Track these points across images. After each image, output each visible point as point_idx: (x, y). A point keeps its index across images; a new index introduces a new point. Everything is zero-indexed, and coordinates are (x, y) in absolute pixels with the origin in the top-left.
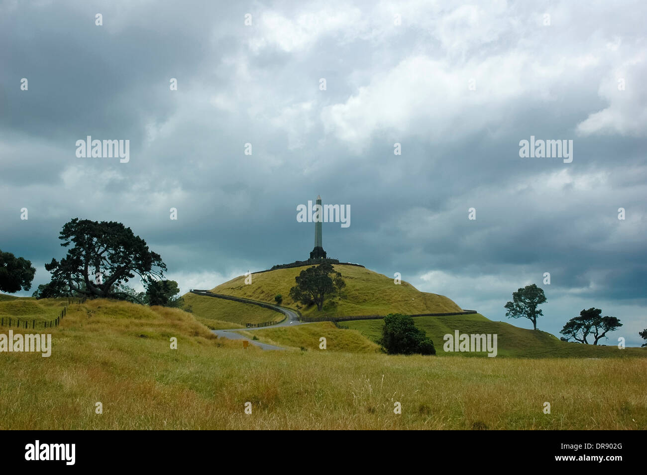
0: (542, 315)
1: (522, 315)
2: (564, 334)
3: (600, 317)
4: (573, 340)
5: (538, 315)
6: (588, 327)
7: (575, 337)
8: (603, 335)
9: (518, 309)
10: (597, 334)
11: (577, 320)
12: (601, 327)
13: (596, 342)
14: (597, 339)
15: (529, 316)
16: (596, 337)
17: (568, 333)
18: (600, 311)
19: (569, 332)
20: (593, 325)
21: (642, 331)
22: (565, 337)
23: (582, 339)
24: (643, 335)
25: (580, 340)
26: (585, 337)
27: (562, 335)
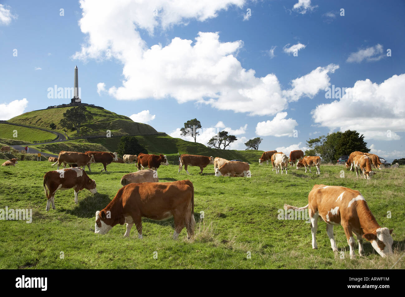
0: (199, 135)
1: (189, 135)
2: (209, 144)
3: (227, 136)
5: (197, 135)
6: (221, 141)
7: (214, 146)
8: (228, 145)
9: (187, 131)
10: (225, 144)
11: (216, 137)
12: (227, 141)
13: (224, 148)
14: (225, 146)
15: (193, 135)
18: (227, 133)
19: (212, 143)
20: (223, 139)
21: (246, 142)
22: (210, 146)
23: (218, 147)
24: (246, 144)
25: (217, 147)
26: (219, 145)
27: (208, 145)
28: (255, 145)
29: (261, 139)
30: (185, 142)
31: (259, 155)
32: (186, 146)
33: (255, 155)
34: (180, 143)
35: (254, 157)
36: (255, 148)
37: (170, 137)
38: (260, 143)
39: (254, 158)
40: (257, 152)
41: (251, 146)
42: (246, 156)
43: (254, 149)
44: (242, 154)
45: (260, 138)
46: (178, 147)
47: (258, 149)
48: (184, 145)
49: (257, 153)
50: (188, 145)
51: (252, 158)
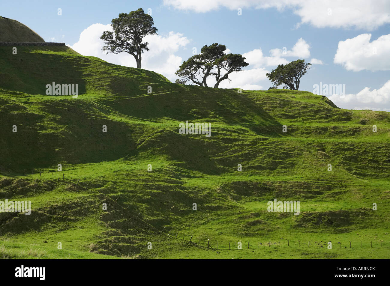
0: (147, 49)
1: (122, 50)
2: (180, 75)
3: (223, 55)
4: (189, 83)
5: (144, 50)
6: (209, 68)
7: (192, 79)
8: (226, 77)
9: (118, 42)
10: (219, 76)
11: (197, 58)
12: (223, 67)
13: (217, 85)
14: (219, 80)
15: (132, 51)
16: (217, 79)
17: (185, 75)
18: (223, 48)
19: (187, 73)
20: (215, 64)
21: (270, 72)
22: (182, 79)
23: (201, 81)
24: (271, 76)
25: (198, 83)
26: (204, 79)
27: (178, 77)
28: (291, 80)
29: (306, 62)
30: (109, 68)
31: (298, 101)
32: (108, 77)
33: (288, 101)
34: (93, 69)
35: (285, 105)
36: (292, 87)
37: (72, 52)
38: (303, 74)
39: (285, 109)
40: (294, 95)
41: (283, 81)
42: (265, 103)
43: (289, 88)
44: (254, 98)
45: (303, 61)
46: (86, 78)
47: (298, 87)
48: (105, 73)
49: (293, 97)
50: (116, 74)
51: (279, 109)
